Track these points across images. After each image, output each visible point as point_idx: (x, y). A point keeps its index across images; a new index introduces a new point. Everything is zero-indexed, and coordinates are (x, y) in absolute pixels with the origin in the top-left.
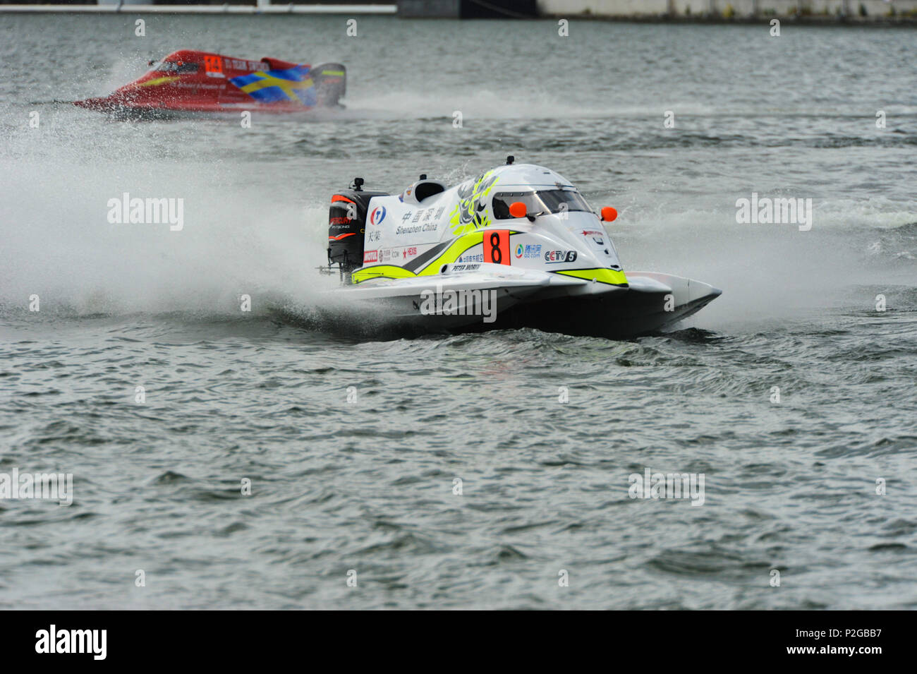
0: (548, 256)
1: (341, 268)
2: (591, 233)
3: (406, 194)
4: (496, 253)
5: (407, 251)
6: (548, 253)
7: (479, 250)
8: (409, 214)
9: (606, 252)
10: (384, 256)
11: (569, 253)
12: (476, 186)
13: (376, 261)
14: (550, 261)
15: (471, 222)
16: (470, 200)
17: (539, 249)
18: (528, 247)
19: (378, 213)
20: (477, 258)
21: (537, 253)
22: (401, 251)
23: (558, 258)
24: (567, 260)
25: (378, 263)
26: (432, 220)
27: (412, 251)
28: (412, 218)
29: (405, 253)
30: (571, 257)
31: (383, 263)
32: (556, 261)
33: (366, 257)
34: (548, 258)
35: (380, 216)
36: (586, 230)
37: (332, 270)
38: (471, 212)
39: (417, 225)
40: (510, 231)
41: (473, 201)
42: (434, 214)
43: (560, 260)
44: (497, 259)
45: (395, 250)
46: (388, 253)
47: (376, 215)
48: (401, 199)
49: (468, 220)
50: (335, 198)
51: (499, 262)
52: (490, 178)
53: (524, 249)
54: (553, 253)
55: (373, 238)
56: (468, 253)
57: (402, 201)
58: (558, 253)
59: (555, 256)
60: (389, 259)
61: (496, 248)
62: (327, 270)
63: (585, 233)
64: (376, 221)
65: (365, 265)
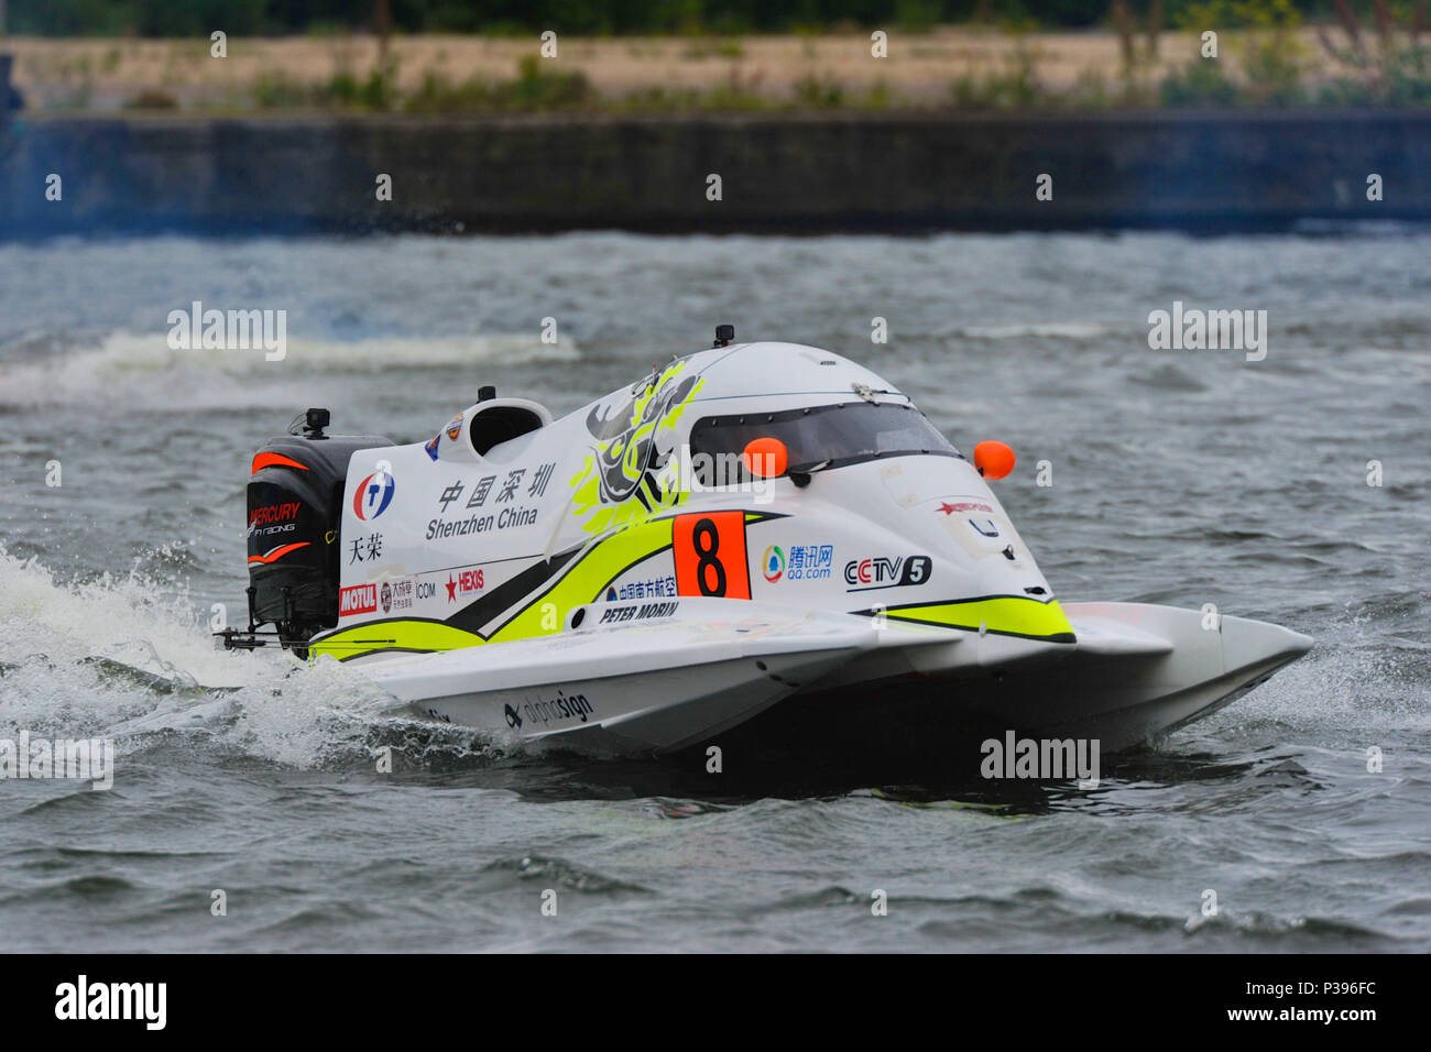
0: (854, 573)
1: (280, 631)
2: (963, 507)
3: (445, 439)
4: (710, 571)
5: (456, 580)
6: (851, 565)
7: (664, 566)
8: (458, 488)
9: (1009, 554)
10: (395, 598)
11: (910, 561)
12: (640, 406)
13: (372, 609)
14: (860, 585)
15: (633, 497)
16: (626, 441)
17: (826, 554)
18: (798, 553)
19: (374, 489)
20: (658, 587)
21: (823, 566)
22: (441, 582)
23: (879, 577)
24: (906, 581)
25: (380, 614)
26: (522, 500)
27: (472, 579)
28: (465, 497)
29: (451, 586)
30: (914, 571)
31: (393, 613)
32: (874, 584)
33: (346, 602)
34: (854, 574)
35: (379, 497)
36: (949, 502)
37: (258, 638)
38: (631, 473)
39: (480, 513)
40: (746, 512)
41: (634, 444)
42: (527, 481)
43: (887, 580)
44: (713, 585)
45: (423, 579)
46: (405, 587)
47: (367, 496)
48: (433, 452)
49: (622, 492)
50: (261, 462)
51: (721, 592)
52: (676, 383)
53: (787, 557)
54: (866, 564)
55: (364, 553)
56: (633, 577)
57: (435, 457)
58: (881, 564)
59: (871, 571)
60: (408, 603)
61: (708, 558)
62: (246, 638)
63: (948, 509)
64: (369, 511)
65: (343, 622)
